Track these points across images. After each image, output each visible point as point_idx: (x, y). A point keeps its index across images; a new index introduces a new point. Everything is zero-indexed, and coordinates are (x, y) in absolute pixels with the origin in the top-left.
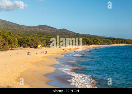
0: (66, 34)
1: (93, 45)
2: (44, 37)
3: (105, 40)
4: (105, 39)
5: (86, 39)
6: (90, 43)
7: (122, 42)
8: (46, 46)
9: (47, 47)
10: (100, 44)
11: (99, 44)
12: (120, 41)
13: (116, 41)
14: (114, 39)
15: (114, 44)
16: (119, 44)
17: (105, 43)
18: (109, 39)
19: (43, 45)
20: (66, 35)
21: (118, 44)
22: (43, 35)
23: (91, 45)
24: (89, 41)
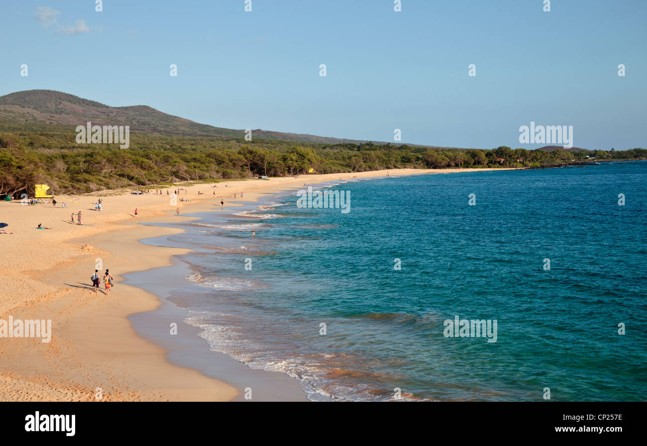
0: (155, 130)
1: (284, 176)
2: (49, 147)
3: (331, 152)
4: (332, 147)
5: (251, 152)
6: (269, 170)
7: (406, 161)
8: (73, 186)
9: (79, 191)
10: (311, 170)
11: (307, 173)
12: (397, 154)
13: (379, 157)
14: (370, 146)
15: (371, 169)
16: (396, 167)
17: (334, 168)
18: (350, 146)
19: (55, 184)
20: (156, 134)
21: (388, 168)
22: (46, 135)
23: (275, 175)
24: (262, 160)
